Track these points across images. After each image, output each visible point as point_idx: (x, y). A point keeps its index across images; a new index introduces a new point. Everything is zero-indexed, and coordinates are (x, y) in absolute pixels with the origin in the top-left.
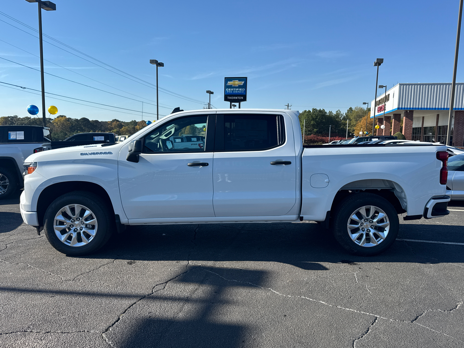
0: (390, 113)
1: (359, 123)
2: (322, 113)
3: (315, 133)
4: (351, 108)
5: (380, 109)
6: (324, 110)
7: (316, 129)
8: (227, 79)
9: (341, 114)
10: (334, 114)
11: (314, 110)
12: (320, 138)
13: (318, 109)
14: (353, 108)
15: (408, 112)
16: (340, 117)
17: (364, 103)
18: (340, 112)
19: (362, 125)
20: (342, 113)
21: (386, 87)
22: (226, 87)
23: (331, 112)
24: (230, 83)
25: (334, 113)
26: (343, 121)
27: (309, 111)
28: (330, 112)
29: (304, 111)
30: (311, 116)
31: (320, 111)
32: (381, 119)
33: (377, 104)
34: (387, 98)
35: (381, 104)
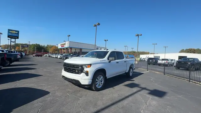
0: (65, 48)
1: (51, 49)
4: (48, 45)
5: (62, 46)
7: (38, 50)
8: (9, 30)
10: (43, 46)
11: (36, 44)
12: (39, 52)
15: (71, 48)
17: (57, 44)
18: (45, 45)
21: (65, 41)
22: (9, 32)
24: (10, 32)
26: (46, 48)
28: (41, 45)
31: (38, 44)
32: (61, 49)
33: (61, 45)
34: (65, 44)
35: (62, 45)
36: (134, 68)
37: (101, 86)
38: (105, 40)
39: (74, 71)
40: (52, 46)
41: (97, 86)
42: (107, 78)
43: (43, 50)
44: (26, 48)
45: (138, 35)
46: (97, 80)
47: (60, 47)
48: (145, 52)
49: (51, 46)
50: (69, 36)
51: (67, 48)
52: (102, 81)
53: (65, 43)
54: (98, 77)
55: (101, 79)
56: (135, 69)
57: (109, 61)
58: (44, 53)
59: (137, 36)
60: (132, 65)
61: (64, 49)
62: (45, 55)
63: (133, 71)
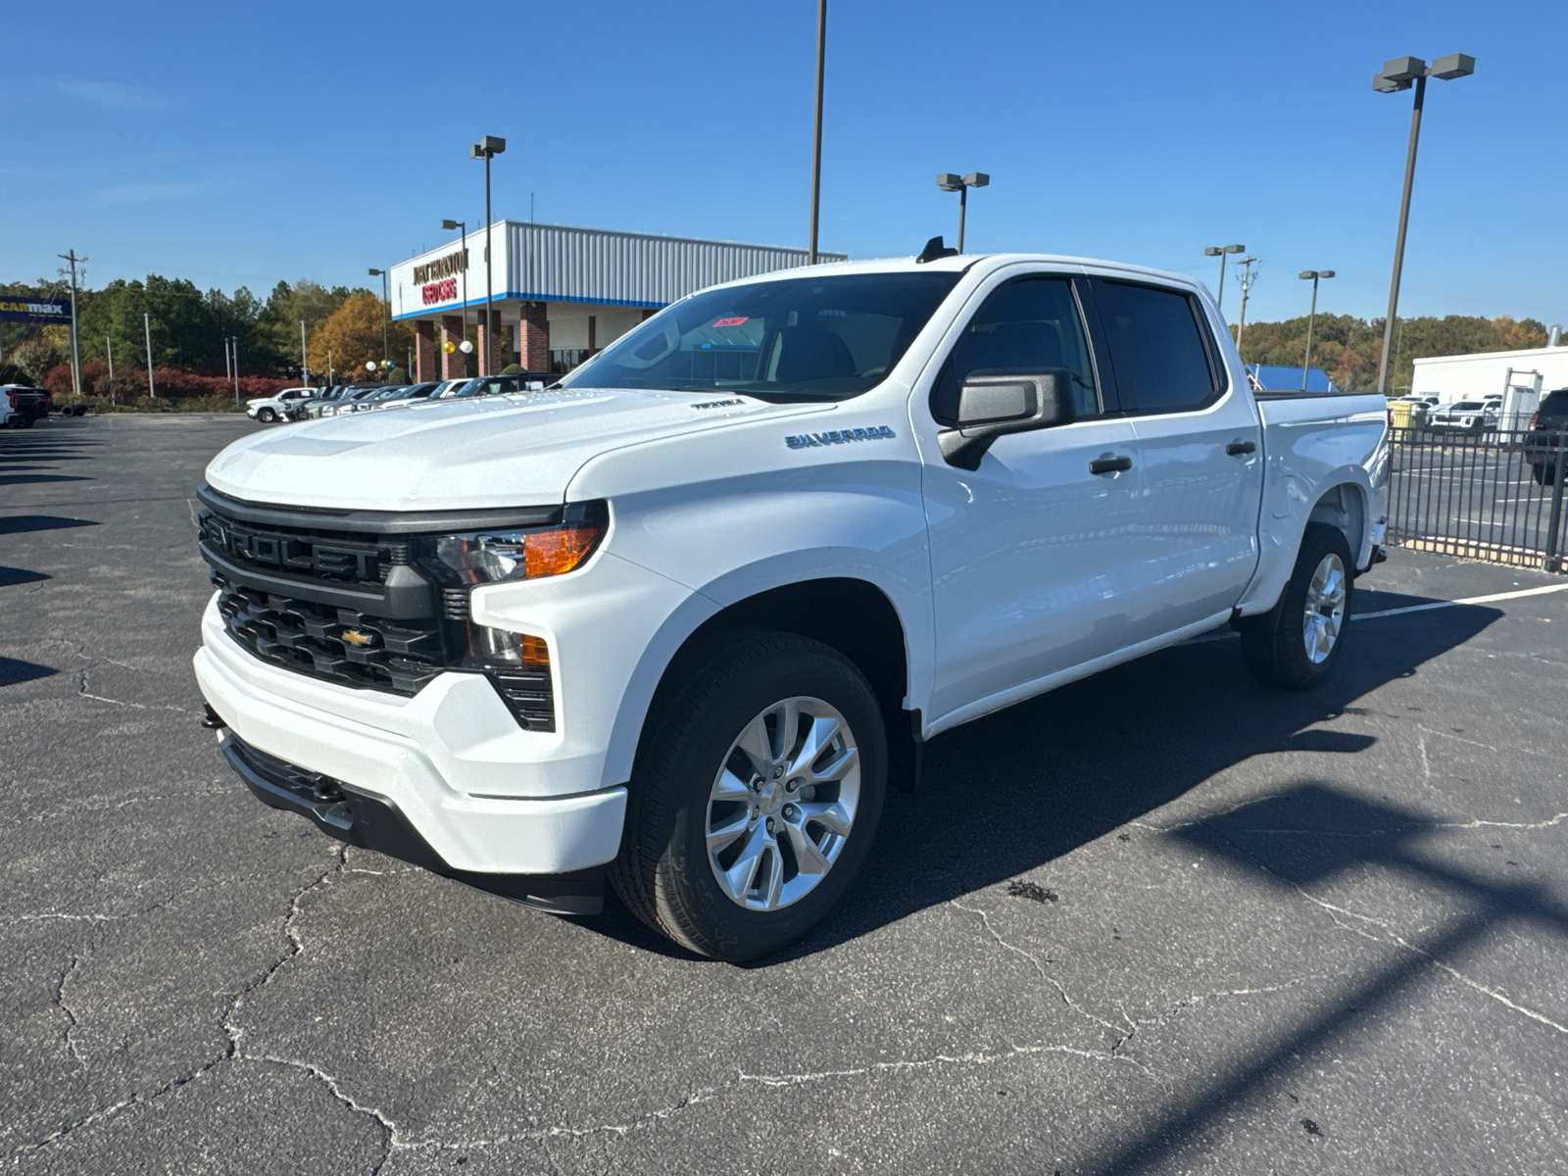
0: (466, 306)
1: (320, 335)
2: (184, 292)
3: (170, 361)
4: (283, 285)
5: (431, 294)
6: (190, 283)
7: (173, 347)
9: (255, 302)
10: (231, 301)
11: (152, 279)
12: (194, 378)
13: (171, 279)
14: (292, 286)
15: (534, 305)
16: (251, 309)
17: (374, 272)
18: (248, 293)
19: (329, 341)
20: (256, 299)
21: (463, 225)
23: (219, 292)
25: (230, 296)
26: (262, 325)
27: (137, 285)
28: (212, 291)
29: (116, 283)
30: (148, 302)
31: (177, 286)
32: (425, 325)
33: (420, 275)
34: (460, 261)
35: (437, 277)
36: (1375, 536)
37: (807, 881)
38: (956, 184)
39: (318, 629)
40: (329, 299)
41: (736, 879)
42: (929, 728)
43: (231, 355)
44: (59, 339)
45: (1413, 77)
46: (728, 784)
47: (407, 300)
48: (1481, 324)
49: (318, 291)
50: (495, 146)
51: (490, 313)
52: (826, 793)
53: (456, 248)
54: (753, 739)
55: (809, 753)
56: (1378, 556)
57: (949, 439)
58: (253, 382)
59: (1403, 82)
60: (1347, 493)
61: (455, 323)
62: (256, 405)
63: (1360, 583)
